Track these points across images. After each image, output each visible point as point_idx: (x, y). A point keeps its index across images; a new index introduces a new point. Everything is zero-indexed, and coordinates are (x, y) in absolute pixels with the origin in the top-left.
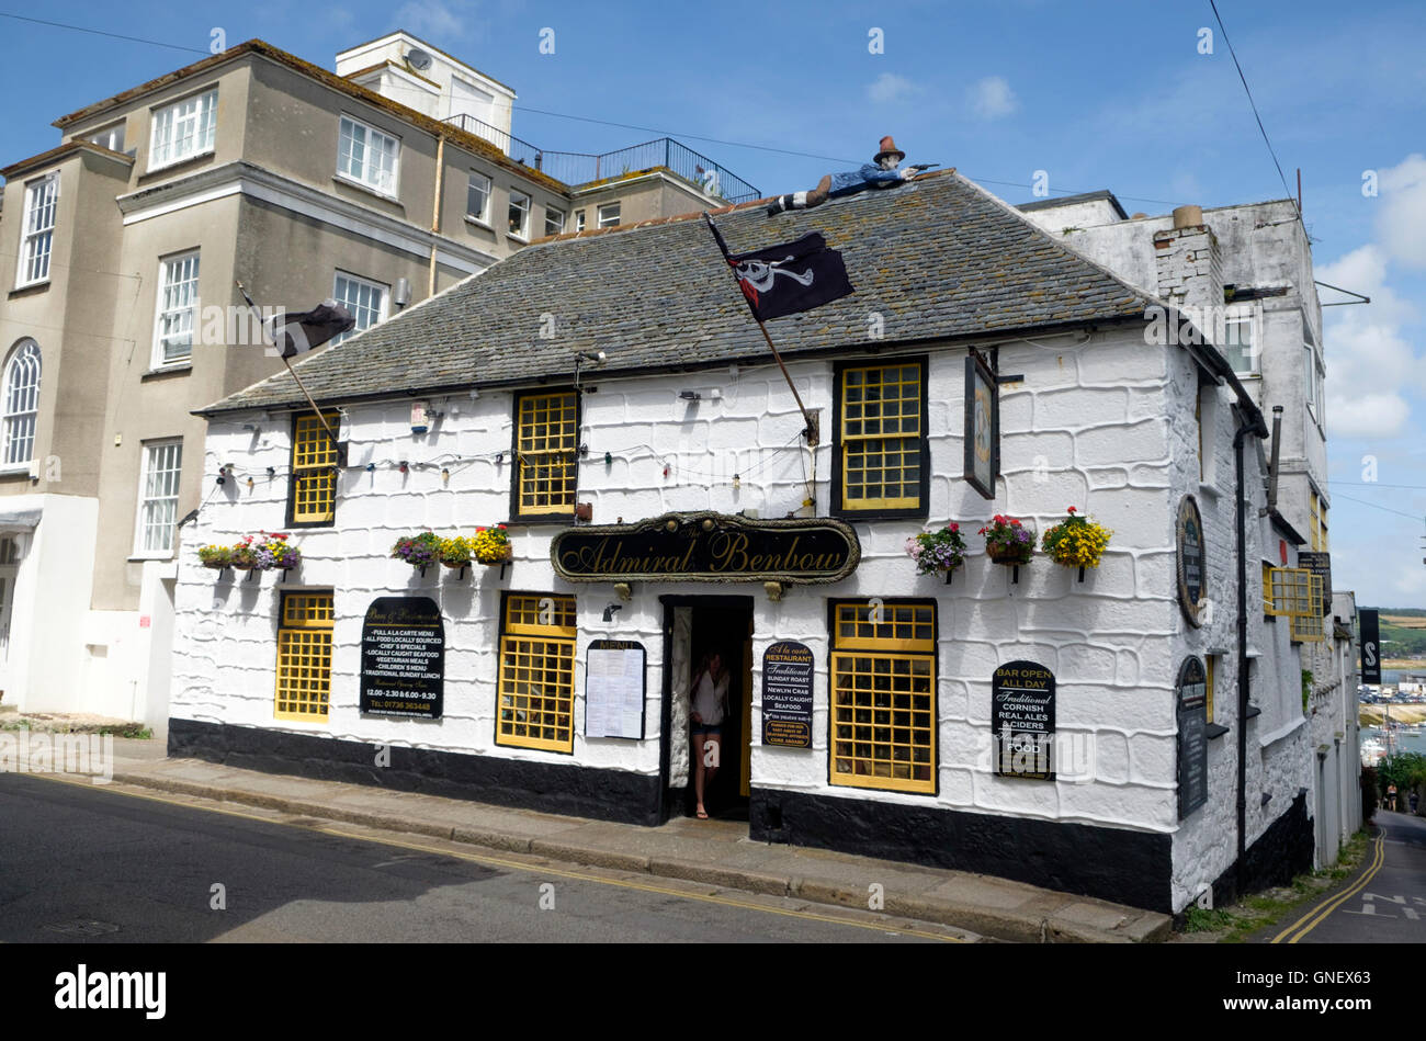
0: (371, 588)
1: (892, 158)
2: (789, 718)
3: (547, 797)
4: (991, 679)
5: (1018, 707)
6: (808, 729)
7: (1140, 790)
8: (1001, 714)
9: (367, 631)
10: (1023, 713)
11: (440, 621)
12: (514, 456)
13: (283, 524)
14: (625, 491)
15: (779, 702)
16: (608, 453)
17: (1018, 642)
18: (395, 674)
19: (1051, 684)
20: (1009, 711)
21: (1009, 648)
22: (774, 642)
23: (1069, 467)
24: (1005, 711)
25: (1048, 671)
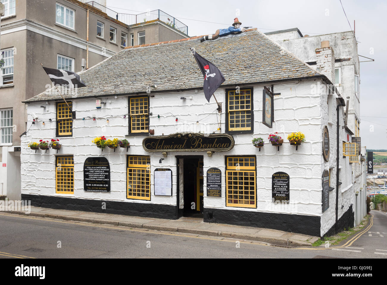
0: (85, 155)
1: (238, 25)
2: (215, 189)
3: (143, 212)
4: (272, 177)
5: (279, 184)
6: (220, 192)
7: (312, 205)
8: (274, 186)
9: (85, 167)
10: (280, 186)
11: (108, 164)
12: (129, 116)
13: (55, 136)
14: (164, 126)
15: (212, 184)
16: (159, 115)
17: (279, 167)
18: (94, 179)
19: (288, 178)
20: (277, 185)
21: (276, 168)
22: (210, 168)
23: (293, 119)
25: (287, 174)
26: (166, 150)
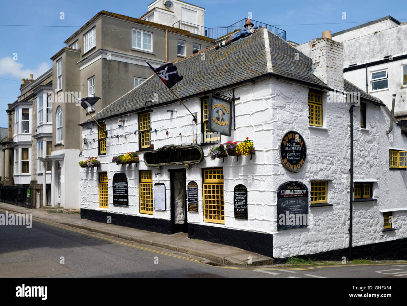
0: (114, 171)
1: (249, 26)
2: (193, 203)
3: (149, 227)
4: (233, 190)
5: (239, 198)
6: (197, 206)
7: (266, 221)
8: (236, 200)
9: (113, 183)
10: (240, 200)
11: (126, 179)
12: (139, 131)
13: (98, 154)
14: (160, 140)
15: (191, 199)
16: (155, 129)
17: (239, 179)
18: (119, 194)
19: (246, 191)
20: (237, 199)
21: (238, 181)
22: (190, 181)
23: (250, 125)
24: (236, 199)
25: (245, 187)
26: (159, 164)
